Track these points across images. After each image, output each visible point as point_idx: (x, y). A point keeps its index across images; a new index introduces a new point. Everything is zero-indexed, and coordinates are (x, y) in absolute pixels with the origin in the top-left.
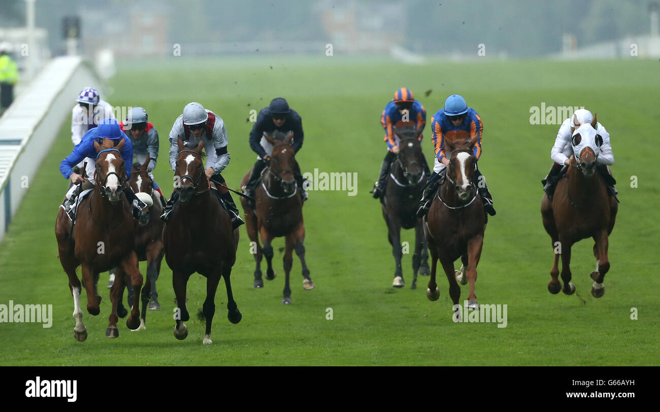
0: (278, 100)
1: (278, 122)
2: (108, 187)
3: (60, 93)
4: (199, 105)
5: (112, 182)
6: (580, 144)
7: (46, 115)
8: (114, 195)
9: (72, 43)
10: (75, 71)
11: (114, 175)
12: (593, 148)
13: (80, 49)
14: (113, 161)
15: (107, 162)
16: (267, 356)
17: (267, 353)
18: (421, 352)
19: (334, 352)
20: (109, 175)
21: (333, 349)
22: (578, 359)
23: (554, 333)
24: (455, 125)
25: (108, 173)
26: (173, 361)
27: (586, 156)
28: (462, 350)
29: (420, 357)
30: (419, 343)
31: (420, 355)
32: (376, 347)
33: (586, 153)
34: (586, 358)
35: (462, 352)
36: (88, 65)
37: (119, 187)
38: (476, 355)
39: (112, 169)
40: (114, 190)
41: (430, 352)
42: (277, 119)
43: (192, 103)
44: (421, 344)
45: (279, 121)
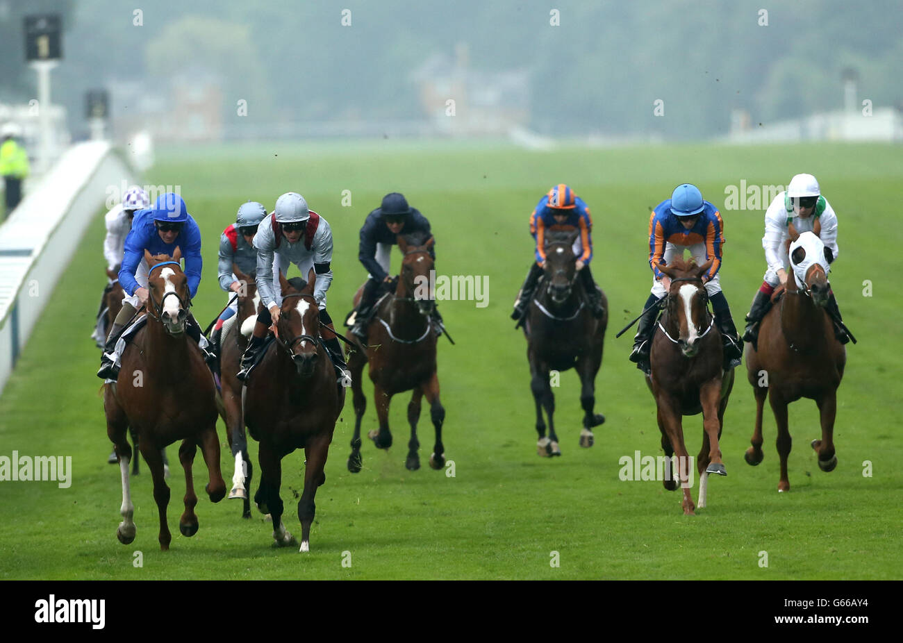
0: (393, 196)
1: (393, 227)
2: (166, 312)
3: (82, 190)
4: (300, 197)
5: (171, 305)
6: (805, 260)
7: (64, 217)
8: (175, 321)
9: (97, 125)
10: (102, 162)
11: (173, 296)
12: (822, 266)
13: (109, 132)
14: (171, 278)
15: (163, 279)
16: (352, 528)
17: (351, 525)
18: (551, 522)
19: (438, 522)
20: (166, 296)
21: (436, 519)
22: (752, 530)
23: (721, 497)
24: (686, 227)
25: (164, 295)
26: (229, 535)
27: (817, 276)
28: (603, 520)
29: (548, 528)
30: (548, 510)
31: (548, 526)
32: (492, 516)
33: (816, 273)
34: (762, 530)
35: (602, 522)
36: (119, 154)
37: (180, 310)
38: (620, 526)
39: (170, 287)
40: (173, 315)
41: (561, 522)
42: (392, 223)
43: (290, 193)
44: (550, 512)
45: (395, 225)
